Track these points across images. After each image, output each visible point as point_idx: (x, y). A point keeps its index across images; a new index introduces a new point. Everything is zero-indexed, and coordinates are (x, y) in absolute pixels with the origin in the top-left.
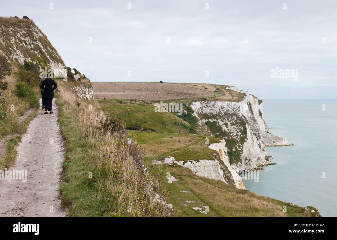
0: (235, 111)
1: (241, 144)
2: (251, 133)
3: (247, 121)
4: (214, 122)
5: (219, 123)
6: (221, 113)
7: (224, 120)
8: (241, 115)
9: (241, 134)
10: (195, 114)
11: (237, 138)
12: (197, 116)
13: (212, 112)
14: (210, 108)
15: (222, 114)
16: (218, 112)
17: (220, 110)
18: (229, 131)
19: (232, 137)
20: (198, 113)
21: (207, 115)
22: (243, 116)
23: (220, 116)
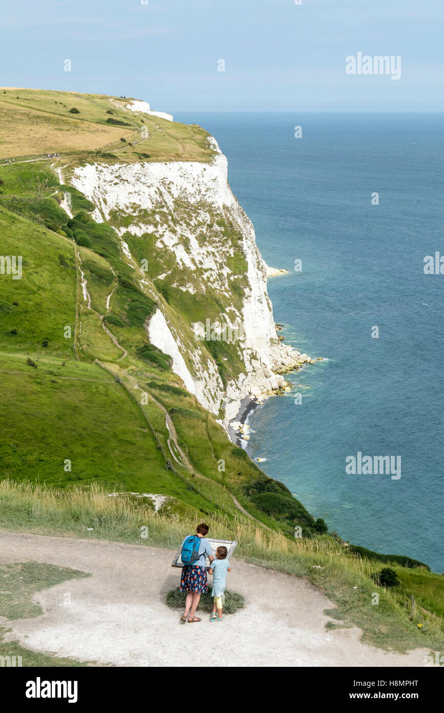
0: (203, 192)
1: (235, 306)
4: (146, 235)
5: (164, 239)
6: (166, 203)
7: (178, 228)
8: (222, 208)
9: (229, 271)
11: (222, 288)
13: (135, 199)
14: (130, 188)
15: (168, 208)
16: (157, 202)
17: (161, 194)
18: (195, 264)
19: (207, 287)
21: (123, 211)
23: (165, 215)
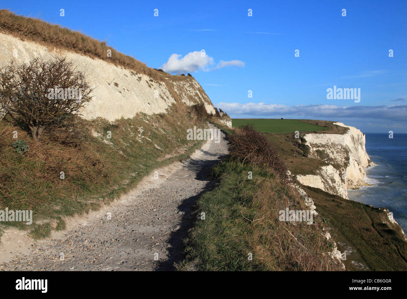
0: (340, 141)
1: (344, 168)
2: (353, 160)
3: (350, 150)
4: (323, 150)
5: (327, 151)
8: (345, 145)
9: (345, 160)
10: (307, 144)
11: (341, 163)
12: (309, 145)
13: (321, 142)
14: (320, 139)
15: (329, 144)
17: (328, 141)
18: (335, 157)
19: (337, 162)
20: (310, 143)
21: (318, 144)
22: (346, 145)
23: (328, 146)
